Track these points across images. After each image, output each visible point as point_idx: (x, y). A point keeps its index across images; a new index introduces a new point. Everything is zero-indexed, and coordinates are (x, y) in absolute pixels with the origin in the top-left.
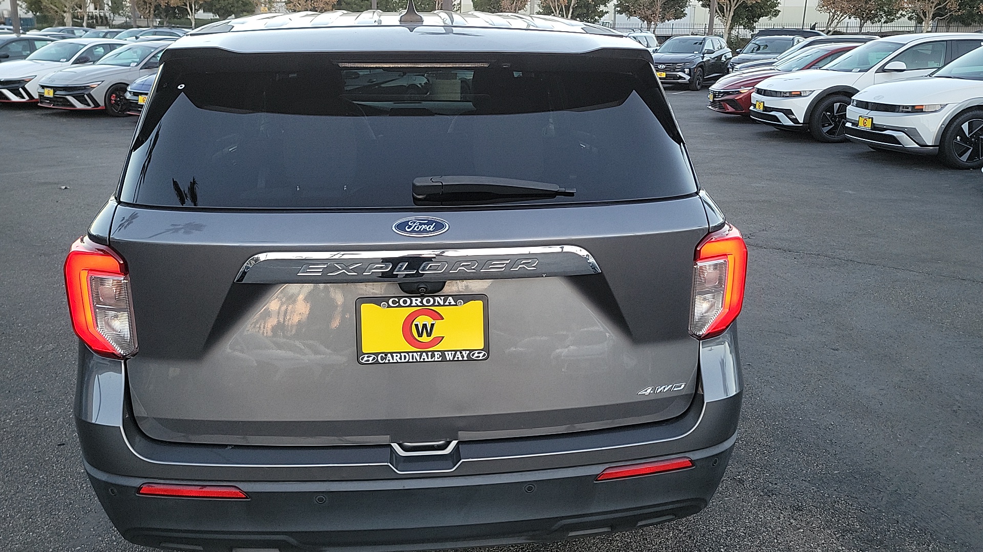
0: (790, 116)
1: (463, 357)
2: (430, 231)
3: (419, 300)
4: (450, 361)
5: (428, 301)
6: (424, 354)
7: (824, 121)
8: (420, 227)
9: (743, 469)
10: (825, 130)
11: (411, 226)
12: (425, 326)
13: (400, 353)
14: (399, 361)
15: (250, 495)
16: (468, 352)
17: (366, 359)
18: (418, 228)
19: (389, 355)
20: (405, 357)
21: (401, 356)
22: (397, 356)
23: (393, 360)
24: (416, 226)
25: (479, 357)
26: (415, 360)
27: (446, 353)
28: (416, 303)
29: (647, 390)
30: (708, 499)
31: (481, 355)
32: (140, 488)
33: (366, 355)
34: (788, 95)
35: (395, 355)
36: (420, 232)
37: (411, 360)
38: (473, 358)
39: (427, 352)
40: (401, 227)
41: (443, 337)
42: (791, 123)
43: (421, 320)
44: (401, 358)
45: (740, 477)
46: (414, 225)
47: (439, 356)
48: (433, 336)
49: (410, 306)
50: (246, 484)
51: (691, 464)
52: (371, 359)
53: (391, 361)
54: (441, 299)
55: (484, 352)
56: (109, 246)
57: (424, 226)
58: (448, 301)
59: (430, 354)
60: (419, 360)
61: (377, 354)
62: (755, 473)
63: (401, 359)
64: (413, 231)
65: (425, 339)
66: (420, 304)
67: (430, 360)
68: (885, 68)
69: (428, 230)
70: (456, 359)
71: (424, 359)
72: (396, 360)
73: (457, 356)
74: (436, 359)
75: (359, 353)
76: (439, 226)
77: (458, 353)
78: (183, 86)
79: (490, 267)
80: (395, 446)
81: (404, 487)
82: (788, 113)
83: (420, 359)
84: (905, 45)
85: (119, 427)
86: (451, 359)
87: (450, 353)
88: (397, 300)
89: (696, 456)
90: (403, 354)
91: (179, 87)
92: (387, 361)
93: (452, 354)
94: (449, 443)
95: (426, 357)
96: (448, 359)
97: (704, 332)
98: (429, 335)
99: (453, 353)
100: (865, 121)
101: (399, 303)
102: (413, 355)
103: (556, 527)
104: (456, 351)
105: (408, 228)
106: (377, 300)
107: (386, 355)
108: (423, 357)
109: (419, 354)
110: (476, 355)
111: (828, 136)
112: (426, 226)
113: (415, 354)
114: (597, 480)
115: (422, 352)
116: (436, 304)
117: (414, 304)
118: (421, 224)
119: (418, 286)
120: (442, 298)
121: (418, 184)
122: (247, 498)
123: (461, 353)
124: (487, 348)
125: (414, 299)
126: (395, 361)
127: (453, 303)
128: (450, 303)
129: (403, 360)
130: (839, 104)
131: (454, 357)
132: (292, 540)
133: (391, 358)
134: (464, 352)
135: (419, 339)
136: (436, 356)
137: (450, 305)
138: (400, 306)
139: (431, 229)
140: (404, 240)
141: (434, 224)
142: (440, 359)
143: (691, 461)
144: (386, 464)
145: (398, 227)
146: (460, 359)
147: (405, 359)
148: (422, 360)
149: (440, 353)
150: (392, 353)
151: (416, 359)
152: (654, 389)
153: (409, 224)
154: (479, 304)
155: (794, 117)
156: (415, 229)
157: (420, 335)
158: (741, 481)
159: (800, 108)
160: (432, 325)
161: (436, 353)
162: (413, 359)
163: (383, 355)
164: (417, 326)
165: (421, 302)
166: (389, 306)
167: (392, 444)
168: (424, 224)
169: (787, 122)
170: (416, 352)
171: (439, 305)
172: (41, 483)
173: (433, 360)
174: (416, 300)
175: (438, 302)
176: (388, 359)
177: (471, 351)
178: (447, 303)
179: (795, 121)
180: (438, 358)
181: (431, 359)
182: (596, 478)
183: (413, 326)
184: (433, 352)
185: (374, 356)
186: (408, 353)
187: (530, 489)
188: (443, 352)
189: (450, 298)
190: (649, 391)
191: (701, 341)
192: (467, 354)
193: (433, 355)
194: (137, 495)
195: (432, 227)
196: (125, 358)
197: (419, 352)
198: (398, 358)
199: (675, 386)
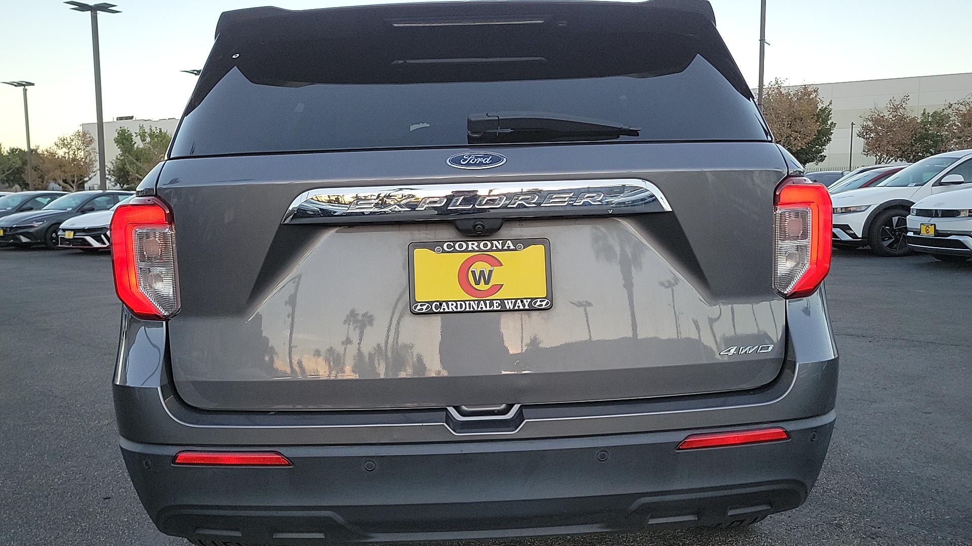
0: (847, 231)
1: (524, 305)
2: (486, 164)
3: (476, 244)
4: (510, 310)
5: (485, 245)
6: (482, 302)
7: (884, 235)
8: (476, 160)
10: (886, 244)
11: (467, 159)
12: (482, 272)
13: (456, 301)
14: (455, 310)
15: (292, 460)
16: (529, 300)
17: (419, 307)
18: (473, 161)
19: (444, 303)
20: (461, 305)
21: (457, 304)
22: (452, 305)
23: (449, 309)
24: (471, 159)
25: (542, 305)
26: (472, 309)
27: (506, 301)
28: (472, 248)
29: (730, 350)
31: (544, 303)
32: (176, 457)
33: (419, 304)
34: (844, 211)
35: (450, 303)
36: (475, 164)
37: (468, 309)
38: (535, 306)
39: (485, 301)
40: (456, 161)
41: (503, 285)
42: (850, 239)
43: (478, 267)
44: (456, 307)
46: (470, 158)
47: (497, 305)
48: (491, 284)
49: (466, 251)
50: (289, 449)
51: (786, 436)
52: (424, 307)
53: (447, 310)
54: (499, 243)
55: (547, 300)
56: (156, 196)
57: (480, 159)
58: (507, 245)
59: (488, 302)
60: (476, 309)
61: (431, 303)
63: (457, 309)
64: (468, 164)
65: (482, 287)
66: (476, 249)
67: (488, 309)
68: (942, 181)
69: (484, 162)
70: (516, 308)
71: (482, 308)
72: (452, 309)
73: (517, 305)
74: (495, 308)
75: (412, 301)
76: (495, 160)
77: (519, 301)
78: (238, 55)
79: (552, 201)
80: (452, 410)
81: (461, 451)
82: (845, 228)
83: (478, 308)
84: (960, 159)
85: (157, 388)
86: (511, 308)
87: (510, 301)
88: (452, 244)
89: (791, 427)
90: (459, 303)
91: (234, 57)
92: (442, 310)
93: (512, 302)
94: (511, 406)
95: (483, 306)
96: (508, 308)
97: (788, 290)
98: (487, 283)
99: (513, 301)
100: (927, 228)
101: (455, 248)
102: (470, 304)
103: (634, 506)
104: (516, 300)
105: (463, 161)
106: (431, 246)
107: (441, 304)
108: (480, 306)
109: (476, 302)
110: (538, 303)
111: (888, 250)
112: (482, 159)
113: (472, 302)
114: (679, 449)
115: (479, 301)
116: (494, 248)
117: (470, 249)
118: (476, 157)
119: (475, 222)
120: (501, 242)
121: (473, 119)
122: (289, 465)
123: (522, 302)
124: (550, 296)
125: (470, 243)
126: (451, 310)
127: (512, 247)
128: (509, 247)
129: (459, 310)
130: (897, 217)
131: (514, 306)
132: (339, 518)
133: (446, 307)
134: (525, 301)
135: (476, 287)
136: (495, 305)
137: (509, 249)
138: (455, 251)
139: (487, 162)
140: (460, 174)
141: (491, 157)
142: (499, 308)
143: (786, 432)
144: (442, 424)
145: (452, 161)
146: (521, 307)
147: (461, 308)
148: (479, 309)
149: (499, 301)
150: (447, 302)
151: (473, 308)
152: (738, 350)
153: (464, 157)
154: (540, 248)
155: (852, 232)
156: (471, 162)
157: (477, 283)
159: (857, 223)
160: (491, 272)
161: (495, 302)
162: (470, 308)
163: (438, 304)
164: (473, 272)
165: (478, 246)
166: (444, 251)
167: (448, 408)
168: (480, 157)
169: (845, 237)
170: (474, 301)
171: (498, 250)
172: (83, 530)
173: (491, 309)
174: (473, 244)
175: (496, 246)
176: (442, 307)
177: (532, 299)
178: (505, 248)
179: (854, 236)
180: (497, 307)
181: (490, 307)
182: (678, 445)
183: (470, 272)
184: (491, 301)
185: (427, 304)
186: (464, 301)
187: (603, 456)
188: (502, 301)
189: (509, 242)
190: (732, 351)
191: (787, 301)
192: (528, 302)
193: (491, 305)
194: (172, 465)
195: (488, 160)
196: (167, 319)
197: (476, 300)
198: (453, 307)
199: (762, 347)
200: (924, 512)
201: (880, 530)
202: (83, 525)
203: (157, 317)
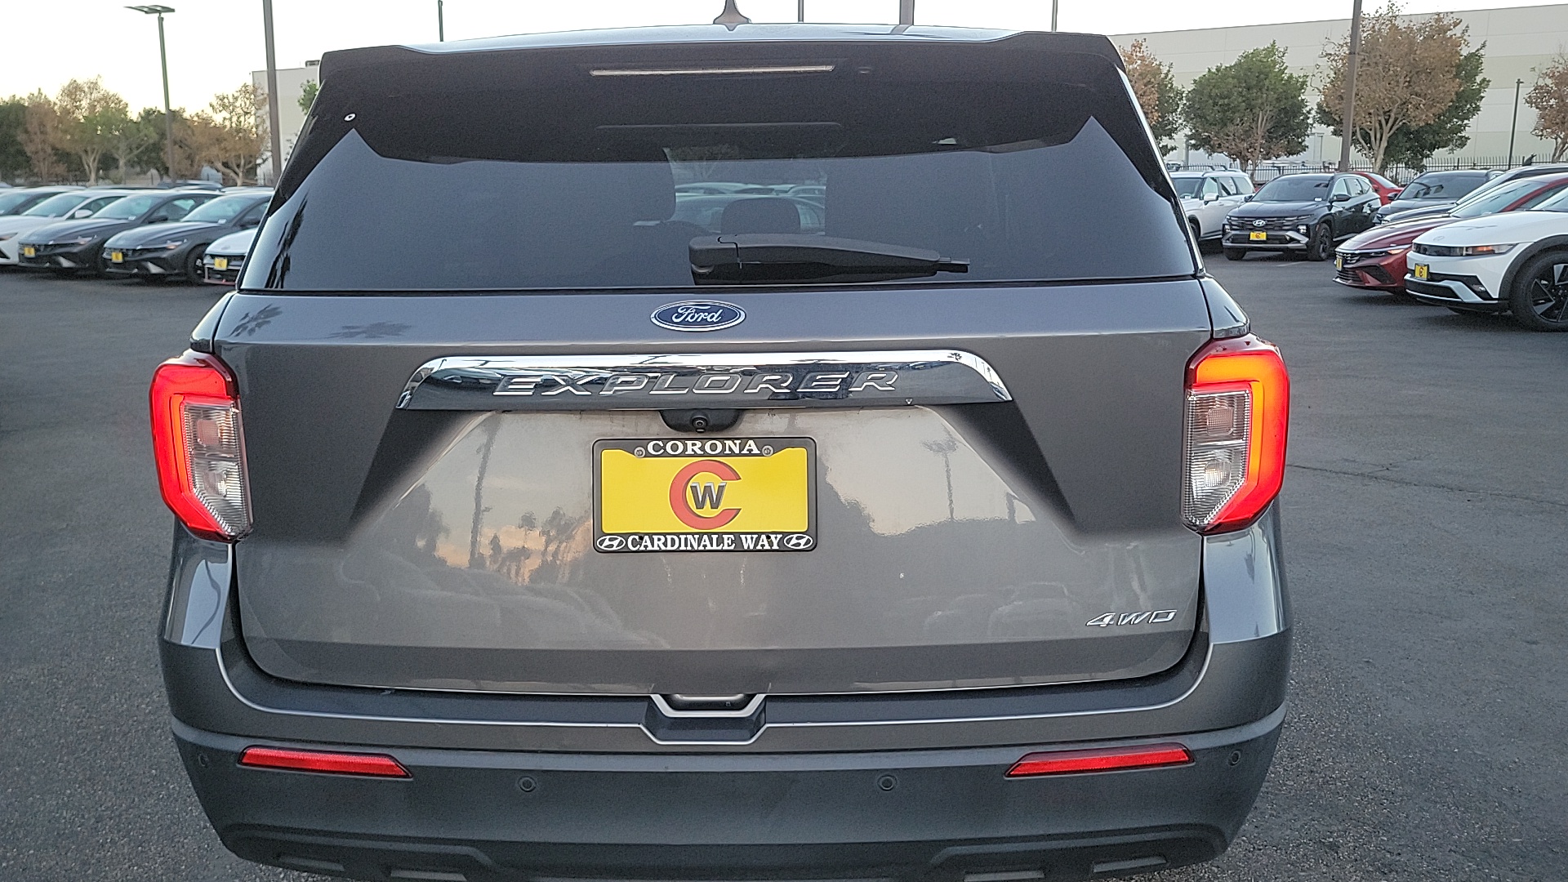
0: (1475, 287)
1: (771, 544)
2: (713, 323)
3: (699, 444)
4: (748, 551)
5: (714, 447)
6: (705, 537)
7: (1538, 295)
8: (696, 316)
9: (1340, 828)
10: (1540, 309)
11: (682, 314)
12: (707, 489)
13: (664, 534)
14: (663, 548)
15: (412, 770)
16: (779, 536)
17: (607, 543)
18: (692, 318)
19: (646, 538)
20: (673, 541)
21: (666, 539)
22: (659, 540)
23: (653, 546)
24: (689, 314)
25: (799, 544)
26: (689, 548)
27: (743, 537)
28: (693, 450)
29: (1103, 618)
30: (1228, 832)
31: (803, 542)
32: (243, 754)
33: (608, 537)
34: (1471, 253)
35: (656, 537)
36: (695, 323)
37: (683, 548)
38: (789, 546)
39: (710, 535)
40: (665, 316)
41: (740, 510)
42: (1478, 300)
43: (702, 480)
44: (665, 544)
45: (1331, 840)
46: (687, 313)
47: (730, 542)
48: (721, 508)
49: (683, 455)
50: (407, 752)
51: (1187, 758)
52: (615, 543)
53: (650, 548)
54: (735, 444)
55: (807, 537)
56: (213, 353)
57: (702, 315)
58: (747, 447)
59: (715, 537)
60: (696, 548)
61: (626, 536)
62: (1362, 835)
63: (666, 546)
64: (684, 323)
65: (707, 511)
66: (699, 452)
67: (715, 547)
69: (709, 320)
70: (759, 547)
71: (705, 546)
72: (658, 546)
73: (761, 543)
74: (726, 547)
75: (598, 532)
76: (728, 315)
77: (764, 537)
78: (353, 116)
79: (814, 383)
80: (658, 699)
81: (666, 768)
82: (1471, 281)
83: (699, 545)
85: (215, 650)
86: (751, 547)
87: (749, 537)
88: (660, 443)
89: (1196, 743)
90: (669, 537)
91: (347, 119)
92: (642, 548)
93: (752, 538)
94: (750, 697)
95: (708, 543)
96: (746, 548)
97: (1210, 519)
98: (714, 506)
99: (755, 536)
101: (665, 450)
102: (686, 539)
103: (937, 859)
104: (759, 534)
105: (676, 318)
106: (630, 445)
107: (641, 538)
108: (703, 543)
109: (697, 536)
110: (794, 541)
111: (1544, 320)
112: (706, 314)
113: (690, 537)
114: (1009, 776)
115: (701, 535)
116: (727, 452)
117: (689, 452)
118: (698, 311)
119: (693, 415)
120: (738, 442)
121: (696, 247)
122: (407, 776)
123: (768, 537)
124: (814, 529)
125: (689, 443)
126: (656, 548)
127: (756, 451)
128: (750, 450)
129: (669, 548)
130: (1562, 265)
131: (756, 545)
132: (483, 858)
133: (649, 543)
134: (773, 537)
135: (698, 512)
136: (726, 542)
137: (750, 454)
138: (666, 455)
139: (714, 319)
140: (672, 338)
141: (721, 311)
142: (732, 548)
143: (1187, 752)
144: (637, 725)
145: (660, 317)
146: (767, 547)
147: (672, 546)
148: (701, 548)
149: (732, 536)
150: (651, 535)
151: (691, 546)
152: (1116, 619)
153: (679, 310)
154: (799, 455)
155: (1482, 289)
156: (689, 318)
157: (700, 505)
158: (1334, 847)
159: (1492, 275)
160: (721, 488)
161: (725, 537)
162: (686, 546)
163: (637, 537)
164: (694, 488)
165: (702, 448)
166: (648, 455)
167: (652, 696)
168: (704, 311)
169: (1469, 296)
170: (693, 534)
171: (733, 454)
173: (720, 548)
174: (694, 445)
175: (730, 449)
176: (644, 544)
177: (785, 534)
178: (745, 452)
179: (1485, 295)
180: (729, 546)
181: (718, 546)
182: (1008, 770)
183: (689, 488)
184: (721, 535)
185: (620, 538)
186: (678, 534)
187: (887, 784)
188: (737, 535)
189: (751, 442)
190: (1107, 620)
191: (1205, 538)
192: (778, 539)
193: (720, 541)
194: (238, 766)
195: (716, 316)
196: (234, 540)
197: (697, 533)
198: (661, 543)
199: (1157, 615)
200: (1481, 828)
201: (1398, 858)
202: (171, 787)
203: (220, 537)
